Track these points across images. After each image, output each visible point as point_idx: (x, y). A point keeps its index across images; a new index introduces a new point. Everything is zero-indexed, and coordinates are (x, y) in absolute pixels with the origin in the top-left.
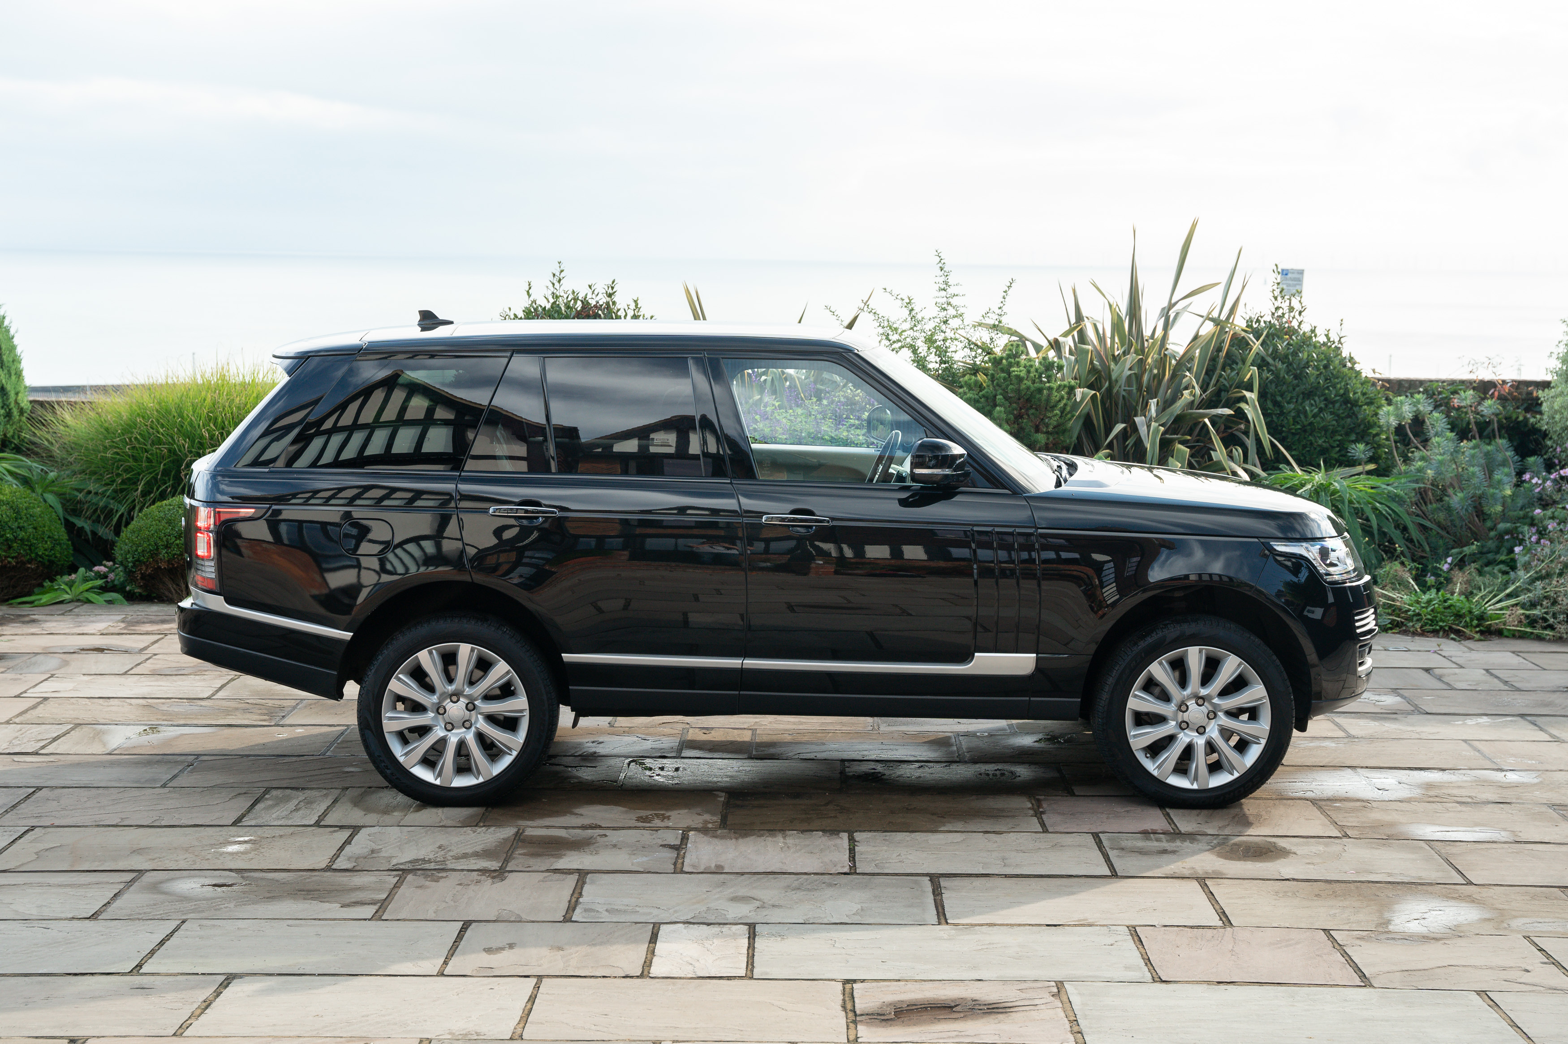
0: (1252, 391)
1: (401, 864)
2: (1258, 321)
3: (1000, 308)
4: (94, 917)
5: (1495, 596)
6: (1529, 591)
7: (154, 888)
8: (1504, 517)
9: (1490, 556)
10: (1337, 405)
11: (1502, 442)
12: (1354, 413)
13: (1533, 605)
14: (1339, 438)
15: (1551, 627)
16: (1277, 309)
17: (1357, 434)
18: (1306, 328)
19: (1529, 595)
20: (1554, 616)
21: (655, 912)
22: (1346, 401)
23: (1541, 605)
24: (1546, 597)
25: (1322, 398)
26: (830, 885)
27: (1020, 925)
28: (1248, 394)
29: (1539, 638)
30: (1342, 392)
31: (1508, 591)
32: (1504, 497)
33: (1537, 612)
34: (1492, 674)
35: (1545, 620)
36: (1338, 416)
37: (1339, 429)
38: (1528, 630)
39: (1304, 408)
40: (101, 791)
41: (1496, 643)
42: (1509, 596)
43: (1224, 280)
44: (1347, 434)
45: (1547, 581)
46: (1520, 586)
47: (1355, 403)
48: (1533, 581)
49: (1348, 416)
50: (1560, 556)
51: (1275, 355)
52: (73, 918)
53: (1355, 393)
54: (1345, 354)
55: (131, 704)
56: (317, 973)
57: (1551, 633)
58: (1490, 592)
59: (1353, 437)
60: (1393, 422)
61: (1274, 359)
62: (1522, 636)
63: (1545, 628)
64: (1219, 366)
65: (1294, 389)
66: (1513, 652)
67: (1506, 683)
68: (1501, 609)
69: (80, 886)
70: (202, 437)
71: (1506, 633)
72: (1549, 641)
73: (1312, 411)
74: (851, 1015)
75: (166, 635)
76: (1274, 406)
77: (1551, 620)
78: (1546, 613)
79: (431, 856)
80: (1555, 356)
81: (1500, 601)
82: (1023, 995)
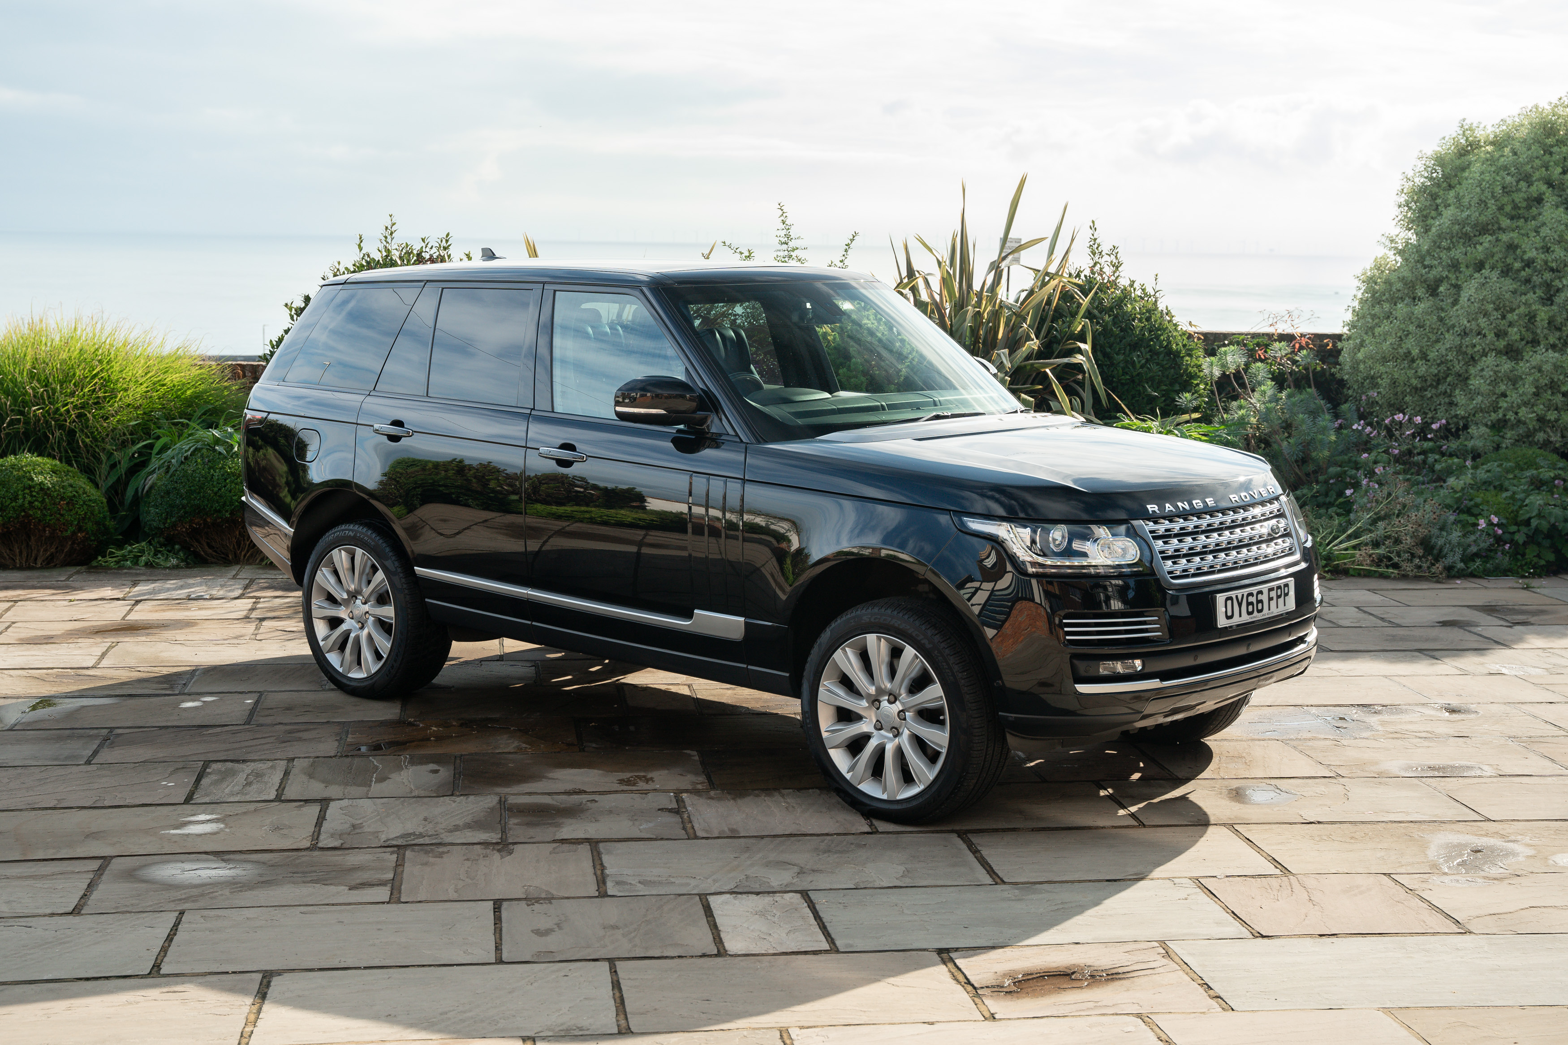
0: (1086, 343)
1: (393, 839)
2: (1078, 276)
3: (841, 261)
4: (76, 911)
5: (1335, 538)
6: (1371, 531)
7: (130, 875)
8: (1331, 462)
9: (1321, 499)
10: (1161, 357)
11: (1312, 391)
12: (1176, 364)
13: (1376, 544)
14: (1164, 388)
15: (1396, 566)
16: (1095, 264)
17: (1180, 384)
18: (1123, 282)
19: (1372, 535)
20: (1399, 555)
21: (693, 882)
22: (1169, 351)
23: (1384, 544)
24: (1389, 537)
25: (1148, 349)
26: (860, 846)
27: (1080, 881)
28: (1082, 346)
29: (1383, 576)
30: (1165, 343)
31: (1349, 532)
32: (1330, 442)
33: (1381, 551)
34: (1365, 612)
35: (1390, 559)
36: (1162, 366)
37: (1165, 379)
38: (1373, 569)
39: (1132, 358)
40: (19, 770)
41: (1345, 582)
42: (1349, 538)
43: (1050, 235)
44: (1171, 384)
45: (1387, 521)
46: (1360, 527)
47: (1177, 354)
48: (1374, 522)
49: (1170, 367)
50: (1397, 498)
51: (1102, 310)
52: (52, 915)
53: (1177, 345)
54: (1161, 306)
55: (11, 676)
56: (362, 965)
57: (1396, 571)
58: (1331, 533)
59: (1177, 387)
60: (1217, 373)
61: (1100, 312)
62: (1367, 574)
63: (1387, 567)
64: (1049, 318)
65: (1121, 341)
66: (1369, 590)
67: (1382, 619)
68: (1346, 549)
69: (43, 877)
71: (1351, 572)
72: (1395, 579)
73: (1139, 362)
74: (969, 988)
75: (16, 602)
76: (1104, 357)
77: (1396, 559)
78: (1389, 552)
79: (421, 830)
80: (1351, 310)
81: (1341, 543)
82: (1135, 958)
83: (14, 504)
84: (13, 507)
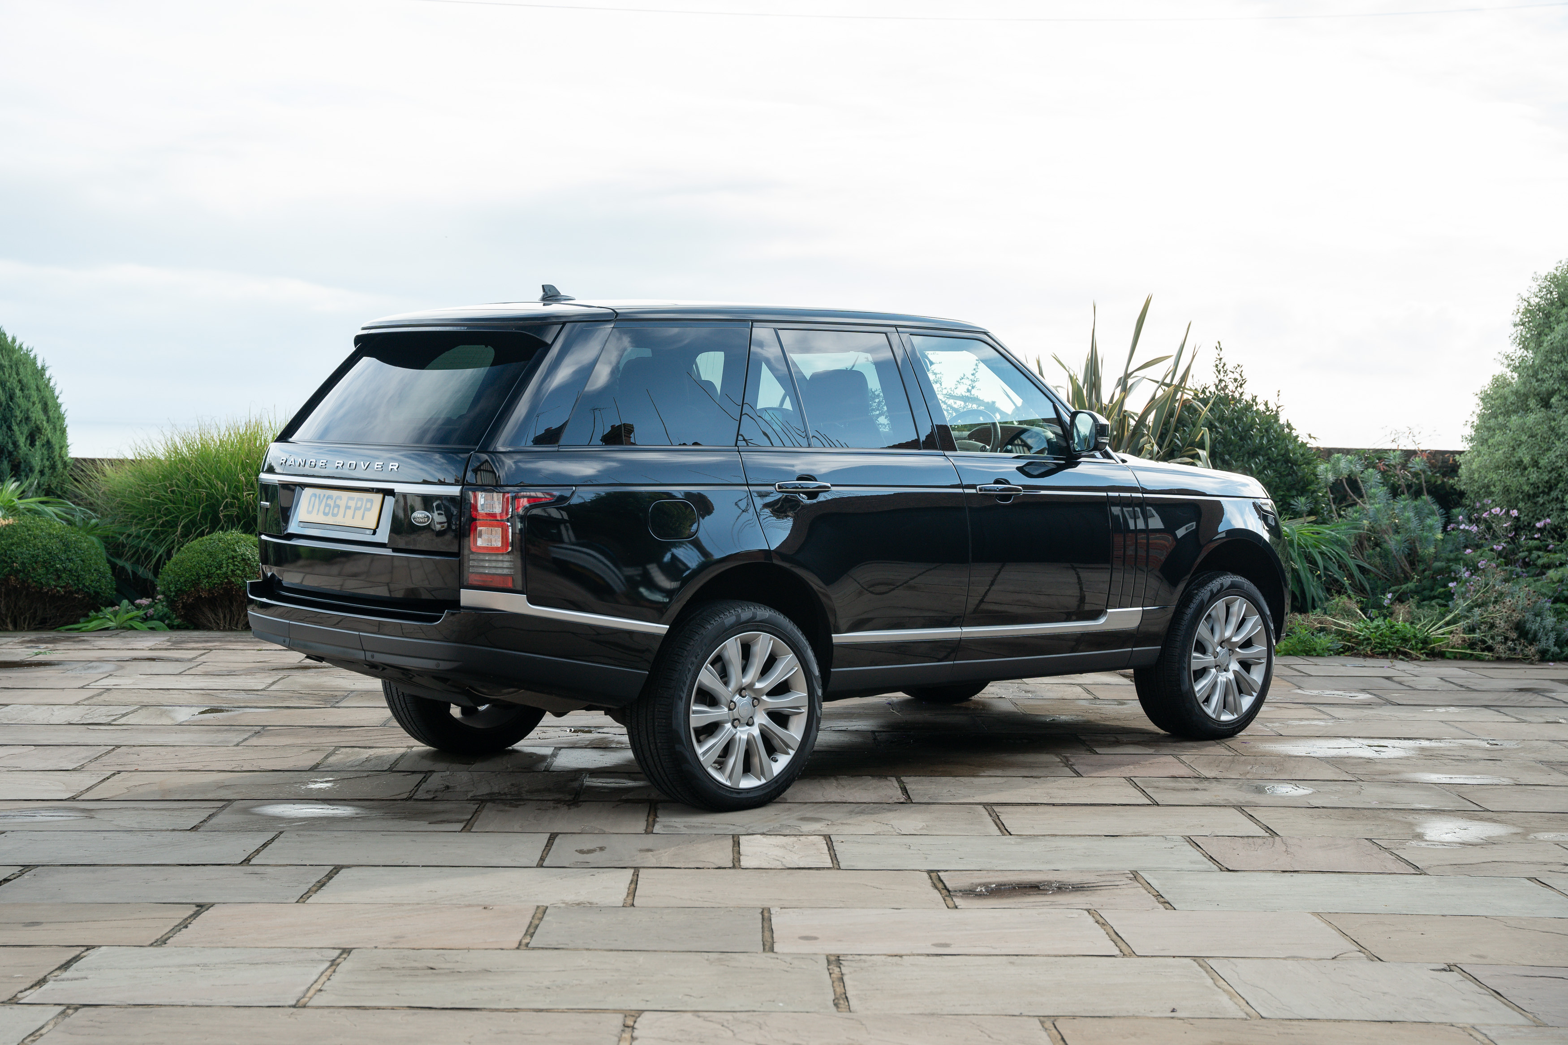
0: (1203, 448)
1: (479, 796)
2: (1203, 392)
3: (973, 374)
4: (194, 829)
5: (1434, 625)
6: (1467, 617)
7: (246, 811)
8: (1436, 558)
9: (1426, 593)
10: (1279, 464)
11: (1426, 497)
12: (1294, 472)
13: (1472, 630)
14: (1282, 493)
15: (1490, 649)
16: (1221, 381)
17: (1297, 490)
18: (1247, 397)
19: (1469, 621)
20: (1493, 638)
21: (731, 827)
22: (1287, 460)
23: (1479, 629)
24: (1485, 623)
25: (1266, 457)
26: (890, 810)
27: (1080, 836)
28: (1200, 452)
29: (1478, 659)
30: (1283, 452)
31: (1447, 619)
32: (1436, 540)
33: (1477, 635)
34: (1446, 681)
35: (1484, 642)
36: (1280, 473)
37: (1282, 485)
38: (1468, 651)
39: (1250, 465)
40: (177, 748)
41: (1440, 662)
42: (1448, 624)
43: (1175, 353)
44: (1288, 490)
45: (1483, 608)
46: (1459, 614)
47: (1295, 463)
48: (1470, 609)
49: (1289, 474)
50: (1494, 586)
51: (1222, 419)
52: (174, 830)
53: (1294, 454)
54: (1282, 421)
55: (190, 693)
56: (421, 864)
57: (1490, 654)
58: (1431, 621)
59: (1294, 493)
60: (1331, 477)
61: (1221, 423)
62: (1463, 657)
63: (1483, 650)
64: (1172, 428)
65: (1240, 450)
66: (1459, 668)
67: (1461, 686)
68: (1443, 634)
69: (174, 809)
70: (239, 481)
71: (1448, 655)
72: (1489, 661)
73: (1257, 469)
74: (944, 892)
75: (211, 650)
76: (1223, 464)
77: (1490, 642)
78: (1485, 636)
79: (506, 790)
80: (1469, 424)
81: (1440, 628)
82: (1103, 879)
83: (218, 572)
84: (218, 575)
